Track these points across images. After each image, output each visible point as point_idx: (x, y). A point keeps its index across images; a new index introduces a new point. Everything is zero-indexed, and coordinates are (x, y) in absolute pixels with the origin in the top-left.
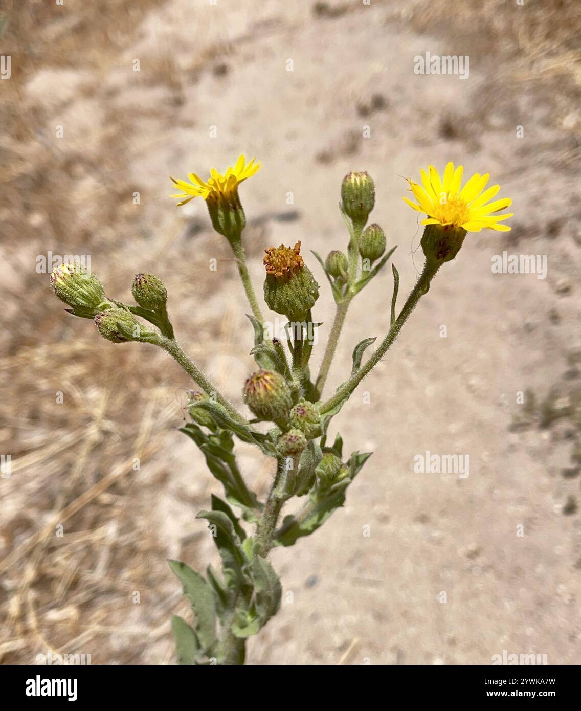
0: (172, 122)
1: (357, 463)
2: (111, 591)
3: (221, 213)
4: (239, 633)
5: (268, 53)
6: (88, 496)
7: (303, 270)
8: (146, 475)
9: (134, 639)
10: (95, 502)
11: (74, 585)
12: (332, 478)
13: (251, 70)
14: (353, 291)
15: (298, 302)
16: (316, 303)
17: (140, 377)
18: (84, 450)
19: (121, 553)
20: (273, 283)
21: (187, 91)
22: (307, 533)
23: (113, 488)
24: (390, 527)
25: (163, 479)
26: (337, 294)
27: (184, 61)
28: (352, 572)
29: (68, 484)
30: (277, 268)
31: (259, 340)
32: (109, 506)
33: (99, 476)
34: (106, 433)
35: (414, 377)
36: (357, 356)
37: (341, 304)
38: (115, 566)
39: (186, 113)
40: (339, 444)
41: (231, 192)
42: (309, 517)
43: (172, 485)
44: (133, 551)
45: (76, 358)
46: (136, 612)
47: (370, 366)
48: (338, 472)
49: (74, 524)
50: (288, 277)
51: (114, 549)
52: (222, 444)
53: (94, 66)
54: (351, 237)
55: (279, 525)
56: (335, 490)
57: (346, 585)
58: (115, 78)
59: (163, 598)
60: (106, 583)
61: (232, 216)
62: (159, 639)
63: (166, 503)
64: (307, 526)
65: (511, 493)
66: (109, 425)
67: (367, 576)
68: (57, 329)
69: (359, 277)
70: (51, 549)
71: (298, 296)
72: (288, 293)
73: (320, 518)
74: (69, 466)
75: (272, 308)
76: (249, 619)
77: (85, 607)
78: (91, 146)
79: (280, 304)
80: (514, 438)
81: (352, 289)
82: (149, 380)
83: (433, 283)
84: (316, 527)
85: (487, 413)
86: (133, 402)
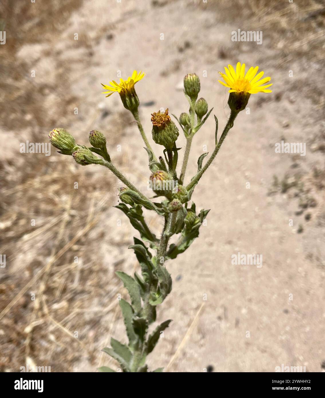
0: (89, 64)
1: (203, 215)
2: (82, 292)
3: (127, 99)
4: (153, 303)
5: (132, 26)
6: (66, 247)
7: (170, 122)
8: (93, 234)
9: (96, 314)
10: (70, 250)
11: (64, 291)
12: (192, 223)
13: (125, 36)
14: (194, 132)
15: (169, 138)
16: (178, 138)
17: (86, 187)
18: (63, 225)
19: (86, 273)
20: (156, 130)
21: (95, 49)
22: (182, 251)
23: (79, 242)
24: (214, 248)
25: (102, 235)
26: (186, 134)
27: (92, 35)
28: (198, 271)
29: (57, 242)
30: (158, 122)
31: (151, 159)
32: (77, 251)
33: (71, 237)
34: (73, 216)
35: (218, 175)
36: (200, 162)
37: (189, 138)
38: (83, 279)
39: (95, 59)
40: (194, 207)
41: (131, 88)
42: (182, 244)
43: (107, 238)
44: (91, 271)
45: (54, 181)
46: (96, 301)
47: (207, 166)
48: (195, 220)
49: (61, 261)
50: (163, 126)
51: (82, 271)
52: (137, 212)
53: (49, 41)
54: (191, 105)
55: (168, 249)
56: (194, 229)
57: (196, 278)
58: (60, 46)
59: (108, 293)
60: (80, 288)
61: (133, 100)
62: (108, 313)
63: (105, 247)
64: (182, 247)
65: (271, 226)
66: (73, 212)
67: (206, 272)
68: (43, 169)
69: (196, 124)
70: (51, 275)
71: (169, 135)
72: (164, 134)
73: (188, 243)
74: (56, 234)
75: (157, 142)
76: (157, 296)
77: (71, 301)
78: (51, 79)
79: (161, 140)
80: (270, 199)
81: (193, 131)
82: (91, 189)
83: (235, 122)
84: (186, 248)
85: (256, 189)
86: (84, 200)
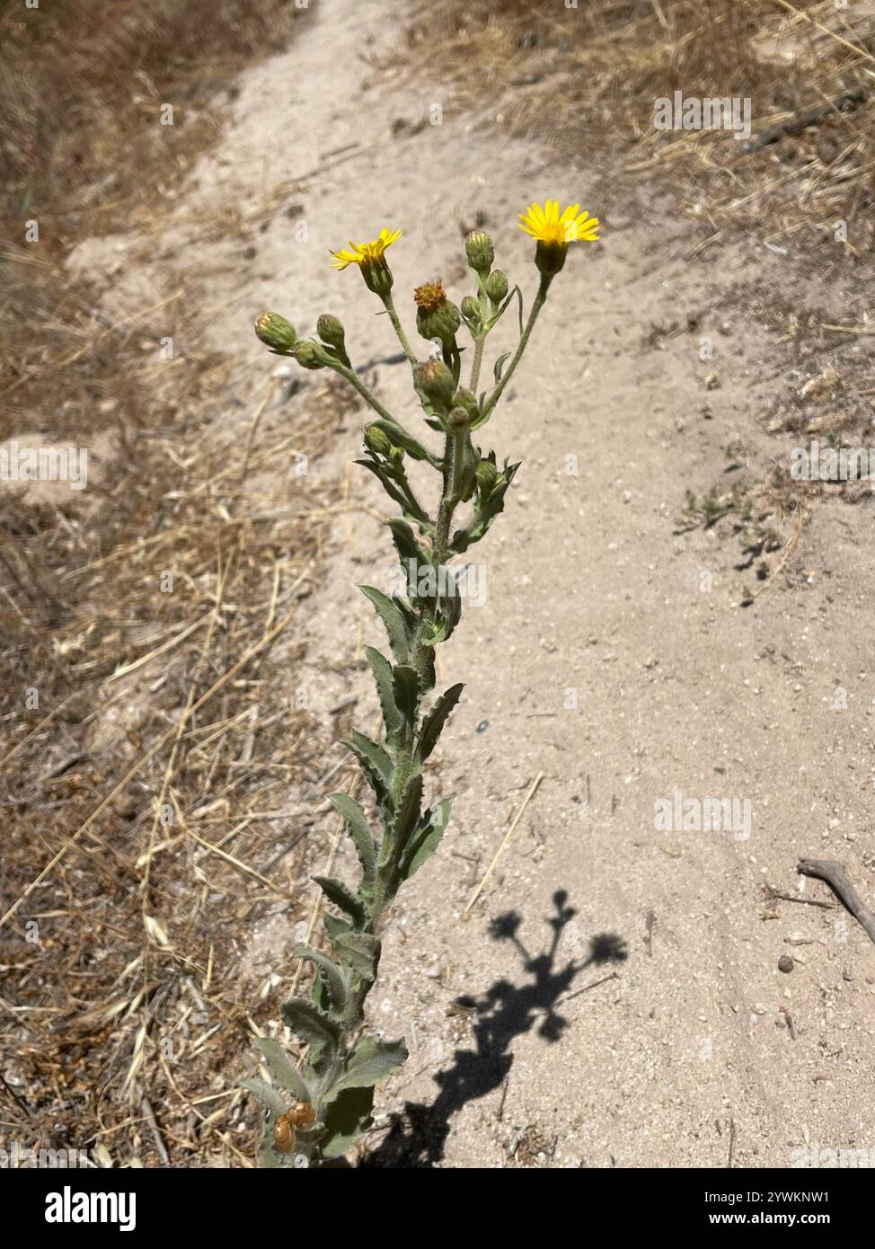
1: (510, 471)
2: (263, 774)
3: (373, 274)
6: (219, 684)
7: (446, 300)
8: (280, 652)
9: (295, 818)
10: (229, 688)
11: (221, 776)
12: (490, 484)
14: (486, 329)
15: (445, 327)
17: (257, 552)
18: (208, 640)
19: (269, 733)
20: (423, 314)
22: (477, 539)
23: (246, 670)
26: (474, 333)
28: (526, 708)
29: (196, 674)
30: (427, 301)
32: (247, 689)
33: (228, 661)
34: (231, 616)
36: (497, 371)
37: (478, 340)
38: (262, 749)
39: (261, 265)
40: (493, 455)
41: (379, 256)
42: (476, 526)
43: (312, 658)
44: (280, 730)
45: (181, 544)
46: (295, 790)
48: (495, 479)
49: (210, 713)
50: (434, 307)
51: (259, 732)
52: (395, 467)
54: (480, 285)
56: (495, 496)
57: (519, 723)
61: (383, 274)
62: (324, 813)
64: (476, 532)
66: (230, 608)
67: (540, 710)
69: (490, 316)
70: (189, 744)
71: (445, 322)
72: (437, 319)
73: (485, 524)
74: (193, 657)
75: (425, 336)
76: (435, 629)
77: (237, 796)
79: (431, 331)
80: (679, 542)
81: (485, 327)
82: (269, 554)
84: (484, 531)
85: (647, 523)
86: (253, 580)
